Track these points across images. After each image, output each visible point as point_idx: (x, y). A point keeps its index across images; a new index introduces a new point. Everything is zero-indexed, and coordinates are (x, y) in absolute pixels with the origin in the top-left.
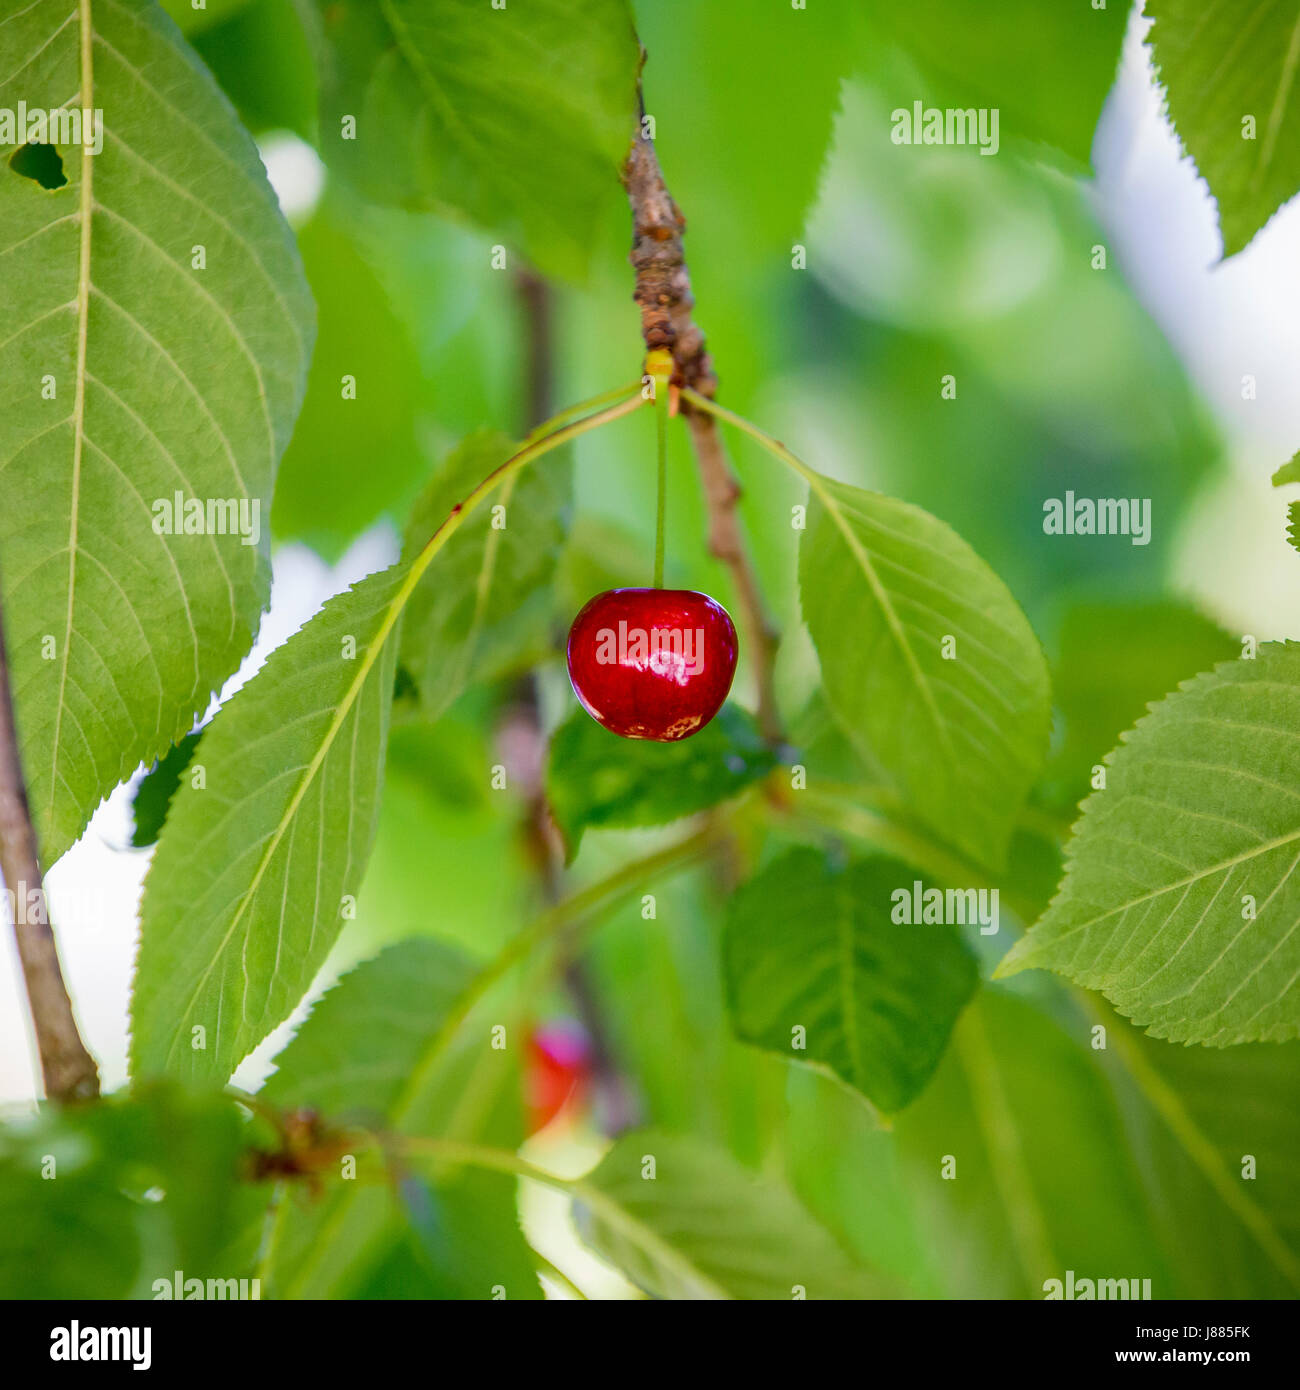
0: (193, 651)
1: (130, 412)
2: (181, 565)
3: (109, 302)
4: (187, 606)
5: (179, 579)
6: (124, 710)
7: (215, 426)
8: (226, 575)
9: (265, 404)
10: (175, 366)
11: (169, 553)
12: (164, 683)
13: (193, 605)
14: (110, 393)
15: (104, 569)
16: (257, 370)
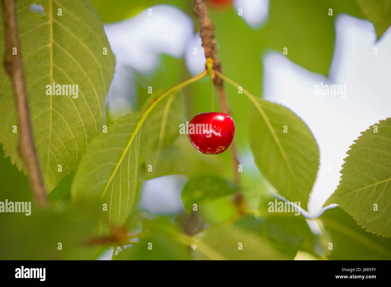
0: (86, 139)
1: (65, 74)
2: (81, 115)
3: (59, 45)
4: (83, 126)
5: (81, 119)
6: (67, 153)
7: (89, 80)
8: (94, 119)
9: (103, 77)
10: (77, 63)
11: (78, 112)
12: (78, 146)
13: (85, 126)
14: (60, 69)
15: (60, 114)
16: (100, 67)
